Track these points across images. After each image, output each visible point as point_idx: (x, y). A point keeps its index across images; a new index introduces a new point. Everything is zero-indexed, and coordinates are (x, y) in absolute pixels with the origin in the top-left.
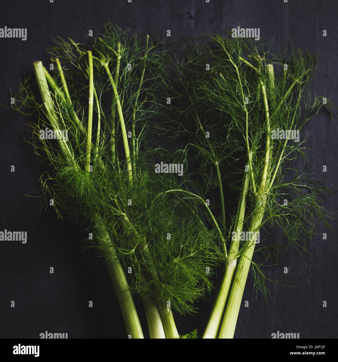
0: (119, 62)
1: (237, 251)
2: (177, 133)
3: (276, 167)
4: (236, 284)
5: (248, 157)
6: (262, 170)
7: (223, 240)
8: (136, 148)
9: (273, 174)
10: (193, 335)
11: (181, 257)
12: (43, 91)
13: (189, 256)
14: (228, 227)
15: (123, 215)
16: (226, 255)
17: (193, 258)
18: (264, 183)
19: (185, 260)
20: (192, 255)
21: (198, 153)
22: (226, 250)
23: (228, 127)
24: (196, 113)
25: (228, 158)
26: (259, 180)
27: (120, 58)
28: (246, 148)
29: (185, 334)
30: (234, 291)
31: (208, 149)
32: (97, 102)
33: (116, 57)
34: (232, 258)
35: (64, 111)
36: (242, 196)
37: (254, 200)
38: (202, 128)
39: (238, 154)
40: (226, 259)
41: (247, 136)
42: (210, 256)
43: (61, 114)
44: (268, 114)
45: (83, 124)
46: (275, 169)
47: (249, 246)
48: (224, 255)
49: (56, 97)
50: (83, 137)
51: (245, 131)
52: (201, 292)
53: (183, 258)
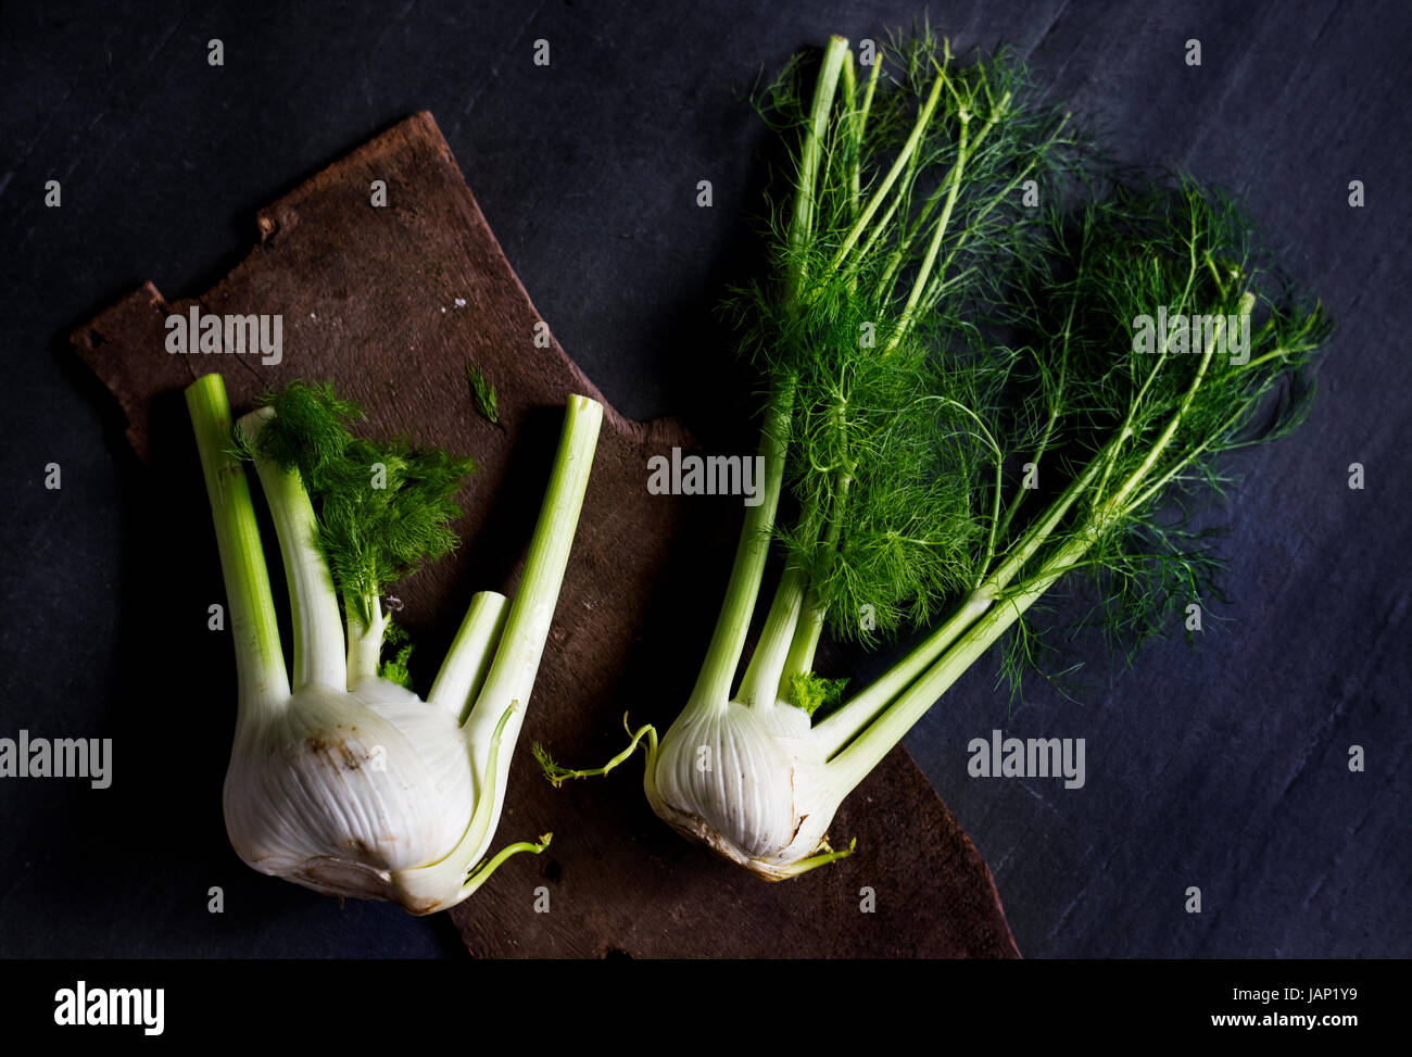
0: (989, 126)
1: (1002, 585)
2: (1019, 316)
3: (1158, 480)
4: (965, 645)
5: (1118, 435)
6: (1131, 472)
7: (991, 552)
8: (930, 299)
9: (1143, 491)
10: (837, 687)
11: (904, 534)
12: (821, 97)
13: (916, 541)
14: (1013, 536)
15: (839, 401)
16: (980, 581)
17: (921, 549)
18: (1120, 497)
19: (907, 544)
20: (922, 542)
21: (1034, 374)
22: (984, 571)
23: (1115, 359)
24: (1074, 301)
25: (1083, 415)
26: (1115, 485)
27: (995, 119)
28: (1125, 418)
29: (823, 678)
30: (956, 653)
31: (1056, 377)
32: (909, 174)
33: (987, 114)
34: (985, 595)
35: (841, 153)
36: (1071, 492)
37: (1085, 516)
38: (1067, 335)
39: (1103, 419)
40: (973, 589)
41: (1139, 399)
42: (951, 565)
43: (830, 156)
44: (1198, 381)
45: (861, 198)
46: (1153, 484)
47: (1028, 590)
48: (976, 579)
49: (840, 121)
50: (847, 221)
51: (1142, 387)
52: (894, 620)
53: (904, 538)
